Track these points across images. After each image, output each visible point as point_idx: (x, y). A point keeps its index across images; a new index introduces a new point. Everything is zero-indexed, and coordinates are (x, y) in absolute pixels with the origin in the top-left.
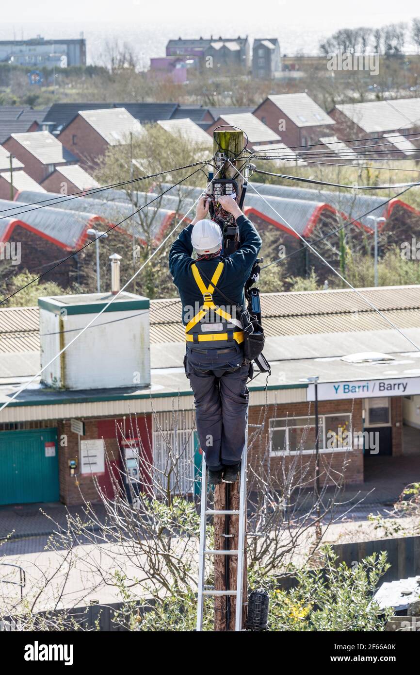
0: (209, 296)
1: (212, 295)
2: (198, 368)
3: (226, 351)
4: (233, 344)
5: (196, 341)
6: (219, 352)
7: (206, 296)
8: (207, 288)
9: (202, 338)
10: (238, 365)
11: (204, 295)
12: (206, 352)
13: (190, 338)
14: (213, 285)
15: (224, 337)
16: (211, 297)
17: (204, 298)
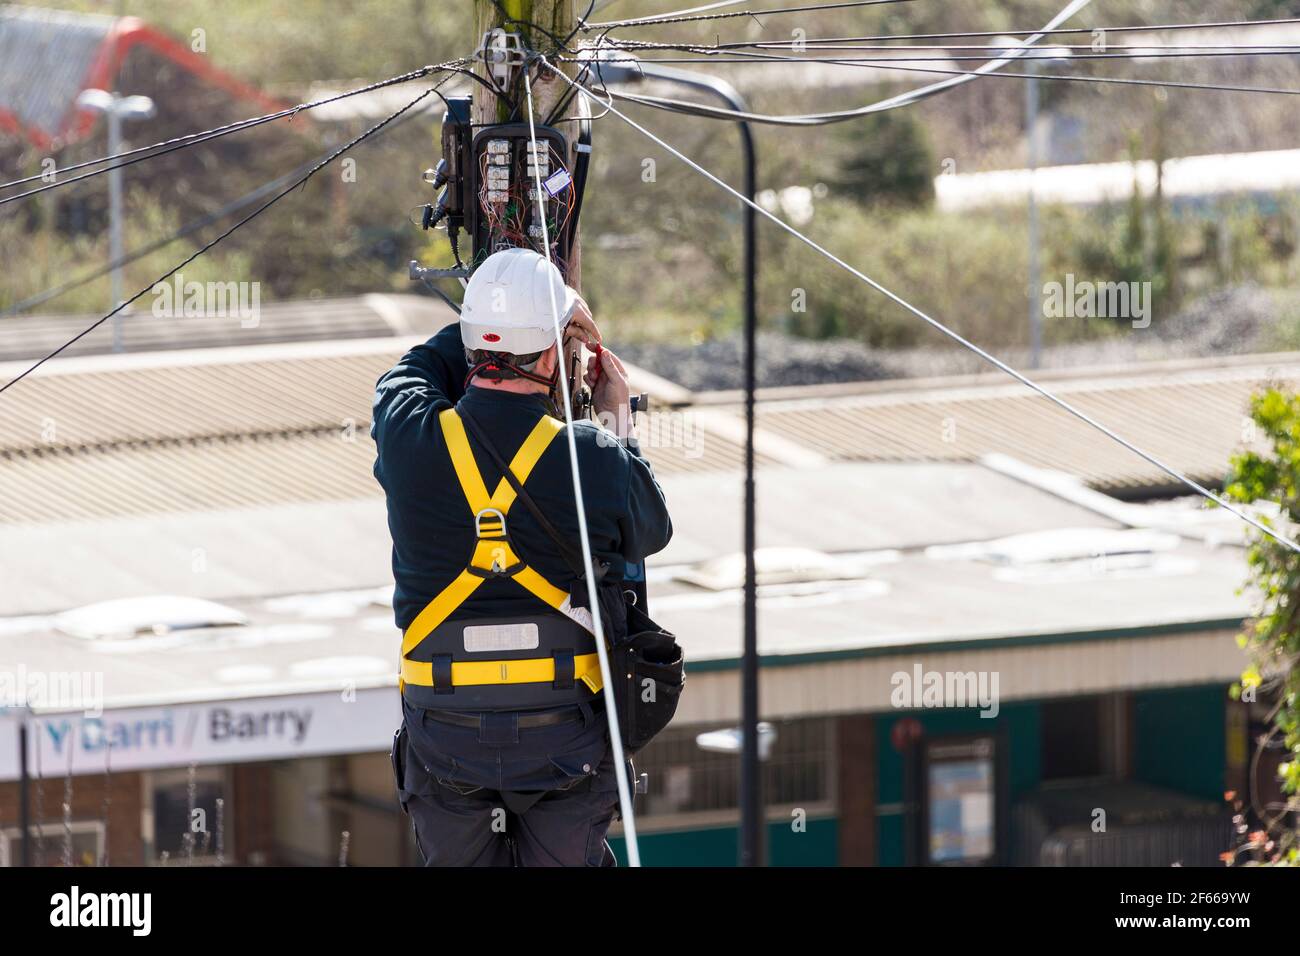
0: (496, 519)
1: (508, 518)
2: (449, 778)
3: (546, 719)
4: (572, 695)
5: (443, 681)
6: (523, 721)
7: (483, 520)
8: (491, 492)
9: (464, 674)
10: (586, 768)
11: (478, 514)
12: (477, 722)
13: (423, 674)
14: (513, 481)
15: (542, 671)
16: (502, 525)
17: (479, 527)
